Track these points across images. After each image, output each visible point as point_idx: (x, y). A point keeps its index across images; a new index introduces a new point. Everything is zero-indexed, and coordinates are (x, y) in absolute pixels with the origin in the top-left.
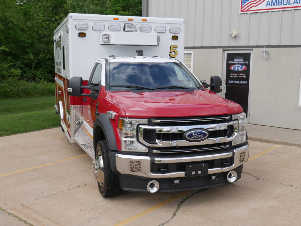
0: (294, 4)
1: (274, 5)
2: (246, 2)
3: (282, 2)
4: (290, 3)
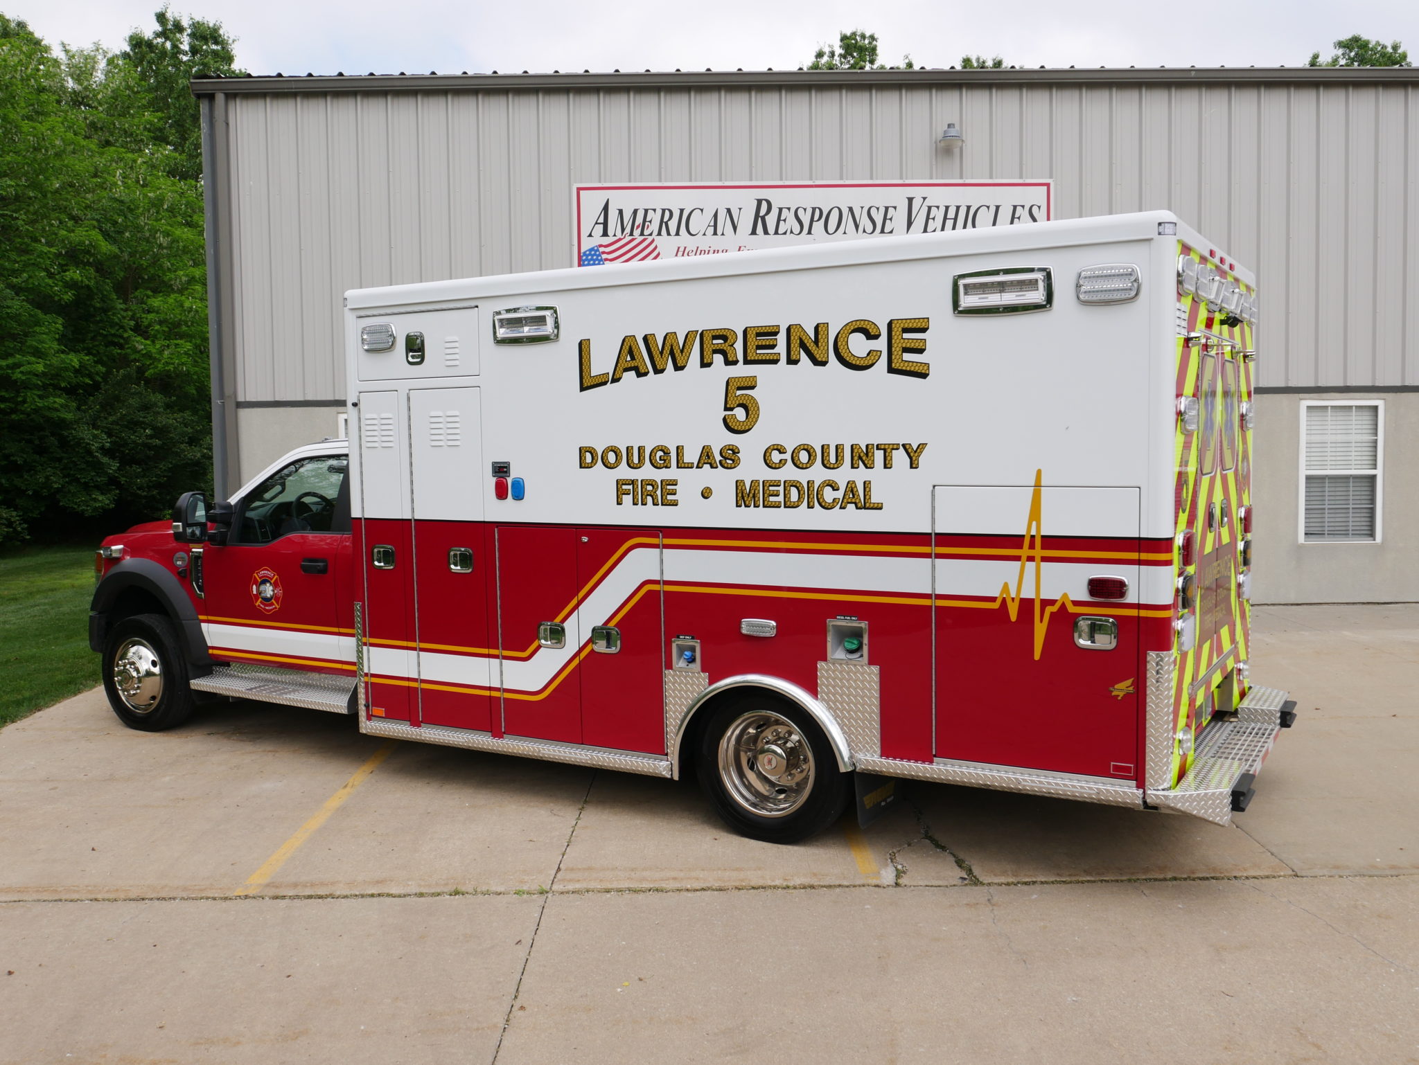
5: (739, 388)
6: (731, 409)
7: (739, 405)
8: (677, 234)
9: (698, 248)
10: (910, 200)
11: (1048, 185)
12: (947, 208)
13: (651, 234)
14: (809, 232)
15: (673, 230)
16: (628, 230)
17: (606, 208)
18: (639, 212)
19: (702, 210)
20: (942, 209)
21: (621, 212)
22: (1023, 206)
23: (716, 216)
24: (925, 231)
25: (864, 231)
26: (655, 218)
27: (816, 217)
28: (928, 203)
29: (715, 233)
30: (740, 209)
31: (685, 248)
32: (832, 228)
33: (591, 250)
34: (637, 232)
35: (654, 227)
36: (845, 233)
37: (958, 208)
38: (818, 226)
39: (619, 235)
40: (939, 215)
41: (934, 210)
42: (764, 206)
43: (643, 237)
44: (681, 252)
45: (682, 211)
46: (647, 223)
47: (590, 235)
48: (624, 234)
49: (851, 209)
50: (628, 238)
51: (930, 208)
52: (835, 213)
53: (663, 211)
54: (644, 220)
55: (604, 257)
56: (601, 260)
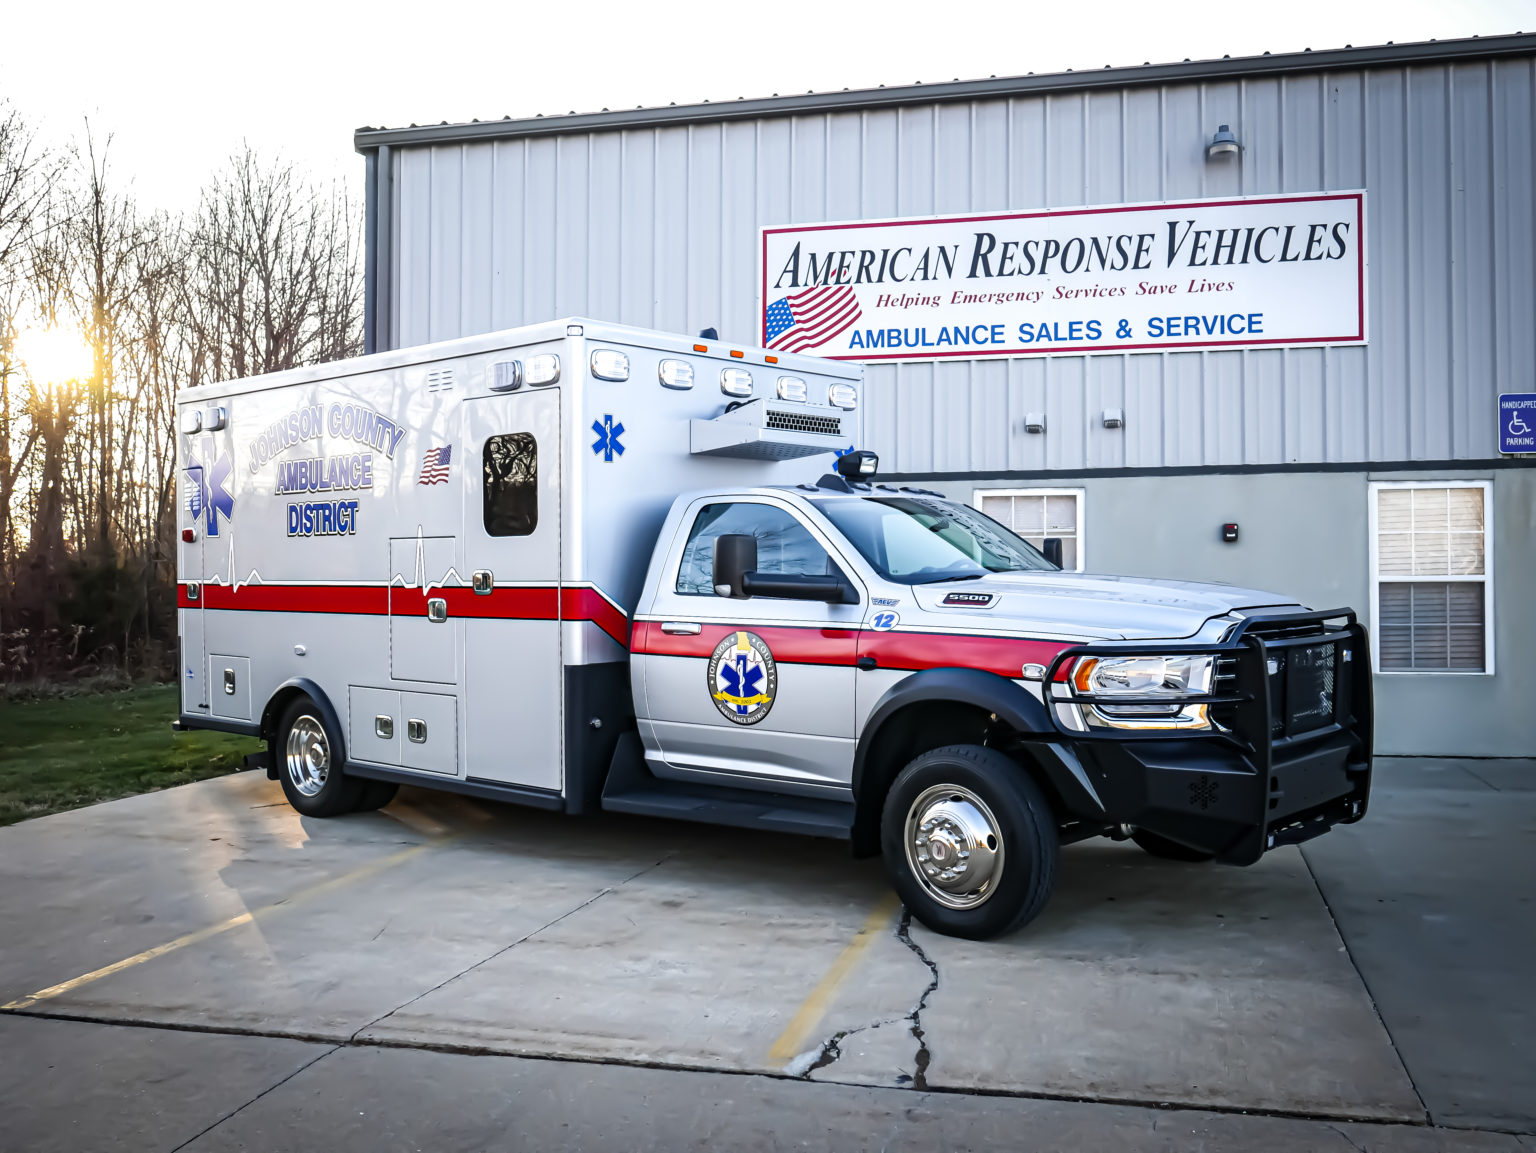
0: (938, 344)
1: (875, 345)
2: (780, 332)
3: (902, 337)
4: (927, 341)
8: (880, 280)
9: (904, 295)
10: (1173, 225)
11: (1359, 197)
12: (1221, 233)
13: (848, 282)
14: (1042, 271)
15: (875, 276)
16: (821, 278)
17: (796, 253)
18: (834, 256)
19: (910, 250)
20: (1215, 236)
21: (813, 256)
22: (1325, 226)
23: (926, 256)
24: (1192, 263)
25: (1113, 267)
26: (854, 262)
27: (1051, 253)
28: (1195, 228)
29: (925, 277)
30: (956, 247)
31: (889, 296)
32: (1070, 265)
34: (832, 280)
35: (853, 273)
36: (1087, 270)
37: (1236, 232)
38: (1054, 263)
39: (811, 284)
40: (1210, 243)
41: (1204, 238)
42: (986, 241)
44: (884, 301)
45: (886, 252)
46: (844, 269)
47: (778, 286)
48: (818, 281)
49: (1095, 241)
51: (1198, 234)
52: (1075, 246)
53: (864, 253)
54: (841, 266)
55: (793, 310)
56: (790, 314)
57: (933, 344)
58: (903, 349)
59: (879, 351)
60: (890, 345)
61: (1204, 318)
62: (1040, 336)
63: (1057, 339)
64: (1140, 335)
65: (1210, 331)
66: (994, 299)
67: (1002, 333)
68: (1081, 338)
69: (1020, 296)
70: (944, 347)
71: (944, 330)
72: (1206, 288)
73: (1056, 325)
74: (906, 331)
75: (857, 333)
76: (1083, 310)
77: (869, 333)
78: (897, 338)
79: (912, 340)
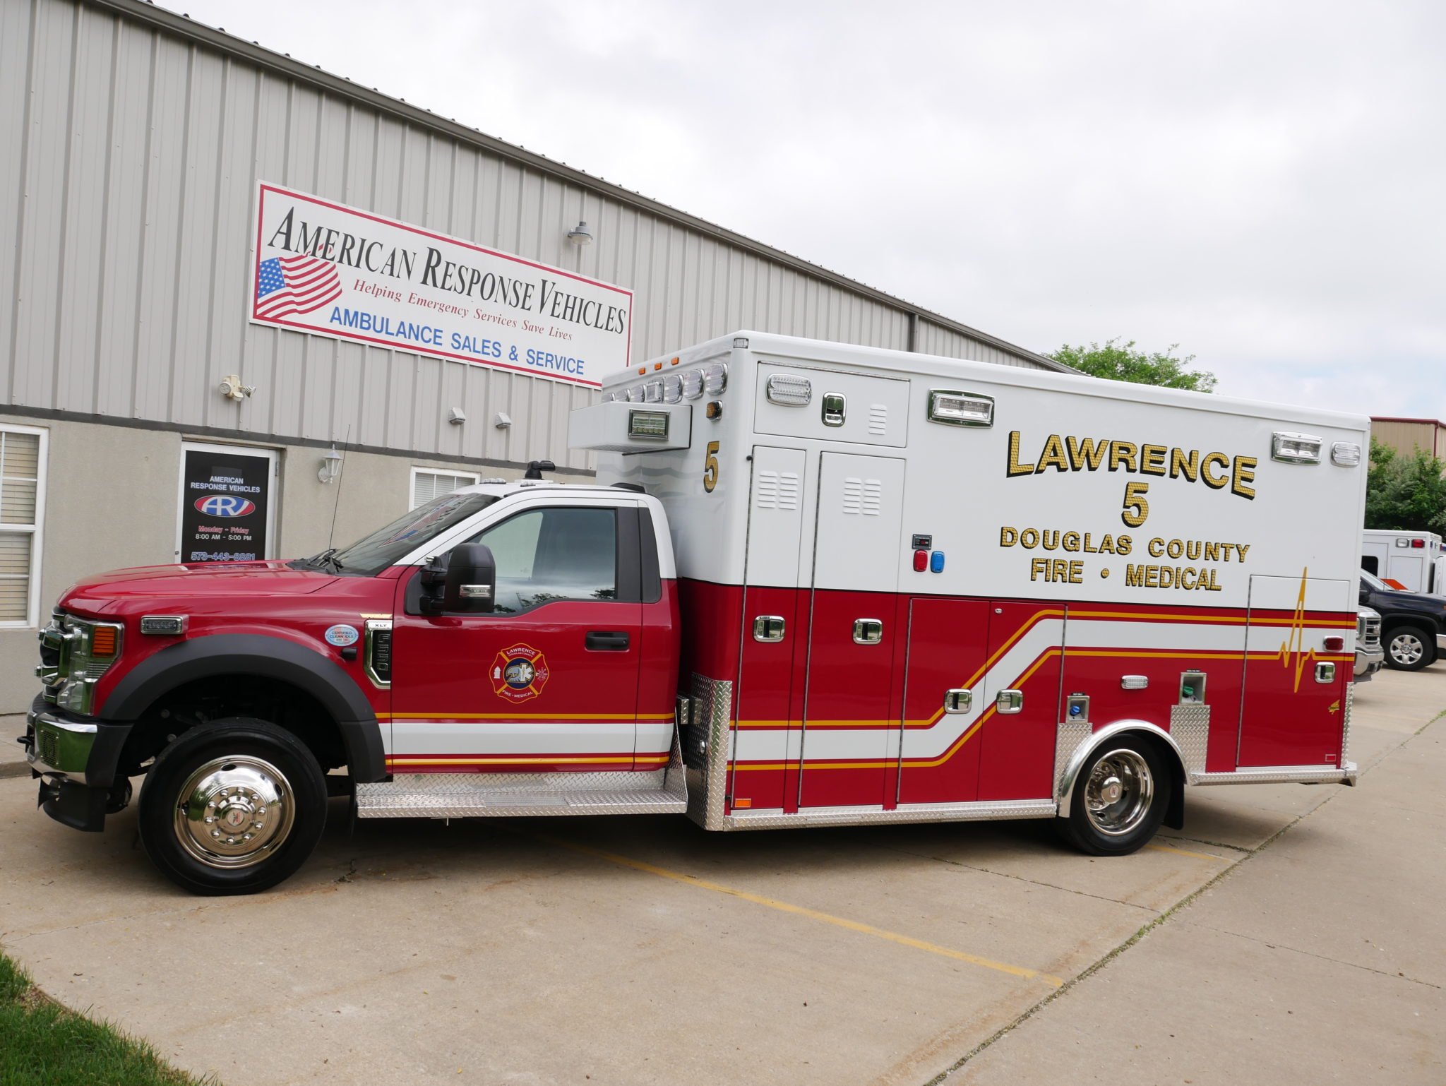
0: (397, 335)
1: (351, 324)
2: (271, 290)
3: (371, 322)
4: (389, 330)
5: (1136, 492)
6: (1128, 507)
7: (1135, 505)
8: (358, 266)
9: (375, 285)
10: (544, 282)
11: (631, 295)
12: (568, 297)
13: (332, 259)
14: (469, 293)
15: (354, 261)
16: (310, 248)
17: (290, 217)
18: (322, 230)
19: (381, 246)
20: (565, 298)
21: (305, 225)
22: (616, 310)
23: (393, 255)
24: (553, 314)
25: (510, 303)
26: (338, 241)
27: (475, 281)
28: (556, 288)
29: (392, 274)
30: (415, 254)
31: (364, 282)
32: (486, 294)
33: (271, 261)
34: (319, 253)
35: (336, 252)
36: (496, 301)
37: (576, 299)
38: (476, 289)
39: (301, 252)
40: (563, 303)
41: (560, 297)
42: (435, 256)
43: (324, 261)
44: (359, 285)
45: (363, 241)
46: (330, 246)
47: (271, 244)
48: (307, 251)
49: (501, 279)
50: (310, 258)
51: (557, 294)
52: (489, 279)
53: (346, 236)
54: (327, 243)
55: (284, 272)
56: (281, 276)
57: (392, 334)
58: (370, 333)
59: (353, 330)
60: (362, 327)
61: (556, 356)
62: (464, 346)
63: (475, 351)
64: (522, 362)
65: (558, 367)
66: (438, 306)
67: (440, 337)
68: (488, 354)
69: (454, 310)
70: (400, 339)
71: (402, 324)
72: (558, 335)
73: (475, 339)
74: (375, 317)
75: (337, 309)
76: (491, 331)
77: (347, 312)
78: (367, 321)
79: (378, 328)
